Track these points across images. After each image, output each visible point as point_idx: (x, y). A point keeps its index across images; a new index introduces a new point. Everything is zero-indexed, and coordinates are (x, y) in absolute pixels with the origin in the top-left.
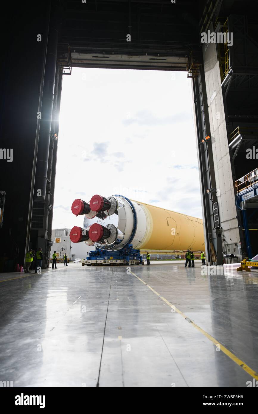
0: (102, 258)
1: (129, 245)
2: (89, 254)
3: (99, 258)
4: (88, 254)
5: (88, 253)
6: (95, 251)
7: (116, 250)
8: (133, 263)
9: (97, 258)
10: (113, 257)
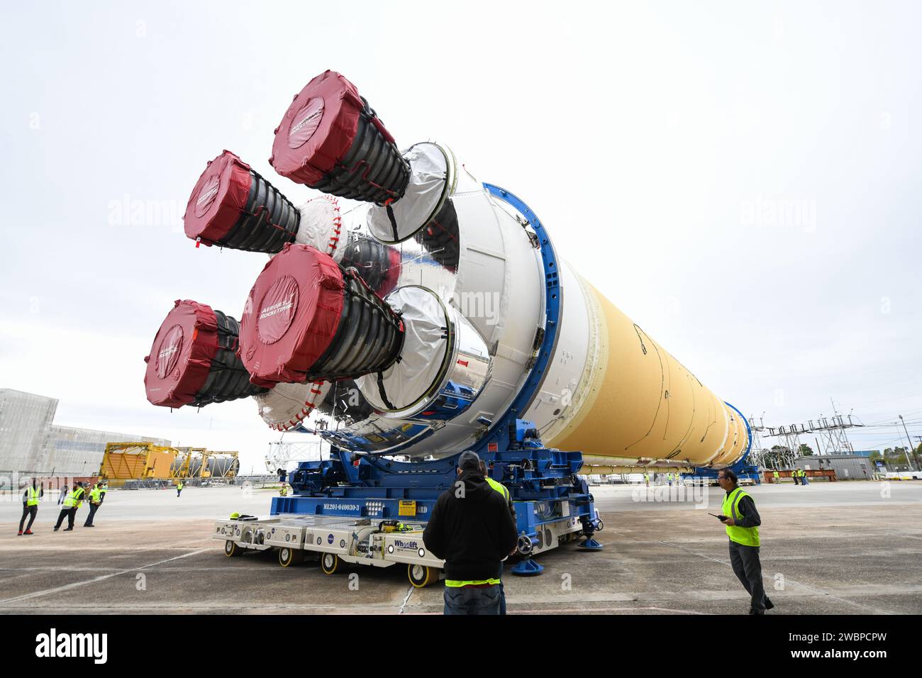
0: (353, 507)
1: (520, 425)
2: (287, 479)
3: (333, 507)
4: (283, 480)
5: (282, 473)
6: (324, 463)
7: (432, 458)
8: (549, 543)
9: (326, 507)
10: (418, 505)
